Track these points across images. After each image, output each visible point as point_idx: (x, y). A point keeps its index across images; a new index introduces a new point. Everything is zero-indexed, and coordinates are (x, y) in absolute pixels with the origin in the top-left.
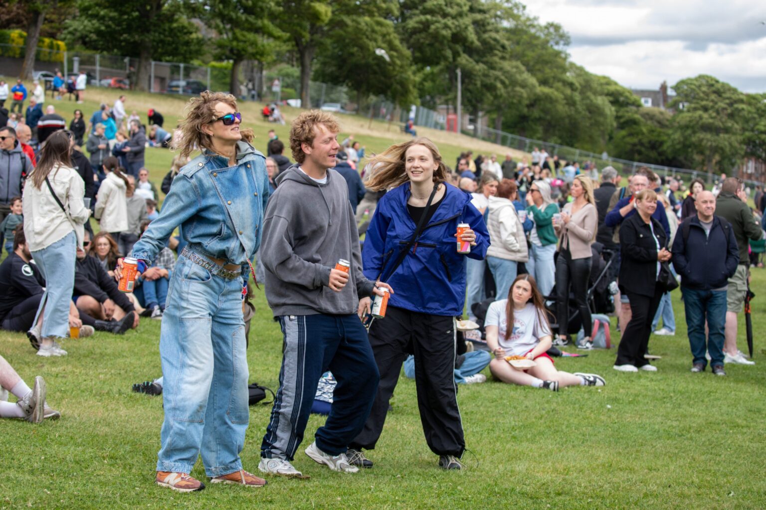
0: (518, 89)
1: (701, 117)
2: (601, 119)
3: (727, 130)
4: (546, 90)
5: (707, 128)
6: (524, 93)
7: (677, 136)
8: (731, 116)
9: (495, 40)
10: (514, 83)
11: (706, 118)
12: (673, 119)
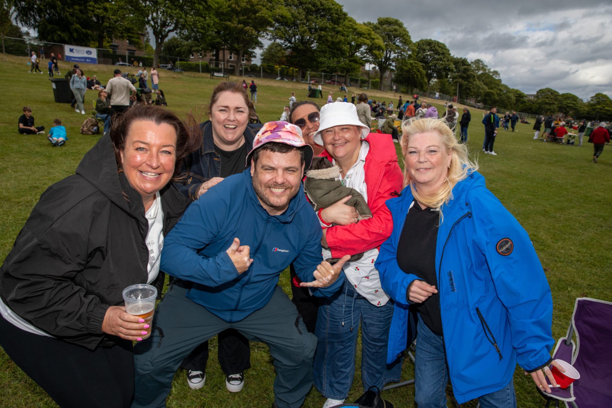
0: (481, 90)
1: (546, 101)
2: (510, 100)
3: (553, 104)
4: (490, 90)
5: (547, 103)
6: (482, 91)
7: (537, 105)
8: (555, 100)
9: (471, 74)
10: (479, 88)
11: (547, 101)
12: (536, 101)
